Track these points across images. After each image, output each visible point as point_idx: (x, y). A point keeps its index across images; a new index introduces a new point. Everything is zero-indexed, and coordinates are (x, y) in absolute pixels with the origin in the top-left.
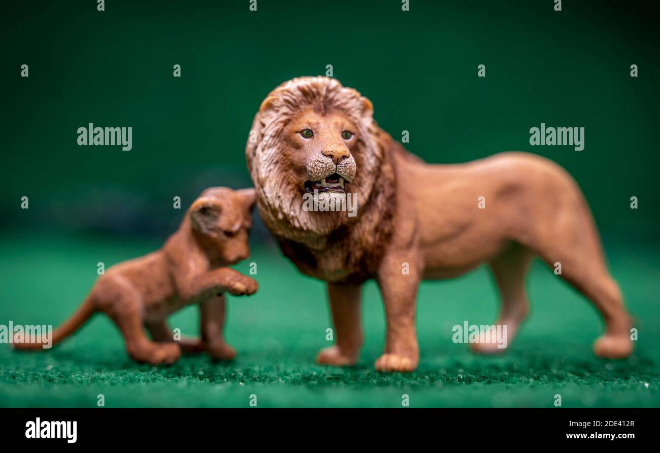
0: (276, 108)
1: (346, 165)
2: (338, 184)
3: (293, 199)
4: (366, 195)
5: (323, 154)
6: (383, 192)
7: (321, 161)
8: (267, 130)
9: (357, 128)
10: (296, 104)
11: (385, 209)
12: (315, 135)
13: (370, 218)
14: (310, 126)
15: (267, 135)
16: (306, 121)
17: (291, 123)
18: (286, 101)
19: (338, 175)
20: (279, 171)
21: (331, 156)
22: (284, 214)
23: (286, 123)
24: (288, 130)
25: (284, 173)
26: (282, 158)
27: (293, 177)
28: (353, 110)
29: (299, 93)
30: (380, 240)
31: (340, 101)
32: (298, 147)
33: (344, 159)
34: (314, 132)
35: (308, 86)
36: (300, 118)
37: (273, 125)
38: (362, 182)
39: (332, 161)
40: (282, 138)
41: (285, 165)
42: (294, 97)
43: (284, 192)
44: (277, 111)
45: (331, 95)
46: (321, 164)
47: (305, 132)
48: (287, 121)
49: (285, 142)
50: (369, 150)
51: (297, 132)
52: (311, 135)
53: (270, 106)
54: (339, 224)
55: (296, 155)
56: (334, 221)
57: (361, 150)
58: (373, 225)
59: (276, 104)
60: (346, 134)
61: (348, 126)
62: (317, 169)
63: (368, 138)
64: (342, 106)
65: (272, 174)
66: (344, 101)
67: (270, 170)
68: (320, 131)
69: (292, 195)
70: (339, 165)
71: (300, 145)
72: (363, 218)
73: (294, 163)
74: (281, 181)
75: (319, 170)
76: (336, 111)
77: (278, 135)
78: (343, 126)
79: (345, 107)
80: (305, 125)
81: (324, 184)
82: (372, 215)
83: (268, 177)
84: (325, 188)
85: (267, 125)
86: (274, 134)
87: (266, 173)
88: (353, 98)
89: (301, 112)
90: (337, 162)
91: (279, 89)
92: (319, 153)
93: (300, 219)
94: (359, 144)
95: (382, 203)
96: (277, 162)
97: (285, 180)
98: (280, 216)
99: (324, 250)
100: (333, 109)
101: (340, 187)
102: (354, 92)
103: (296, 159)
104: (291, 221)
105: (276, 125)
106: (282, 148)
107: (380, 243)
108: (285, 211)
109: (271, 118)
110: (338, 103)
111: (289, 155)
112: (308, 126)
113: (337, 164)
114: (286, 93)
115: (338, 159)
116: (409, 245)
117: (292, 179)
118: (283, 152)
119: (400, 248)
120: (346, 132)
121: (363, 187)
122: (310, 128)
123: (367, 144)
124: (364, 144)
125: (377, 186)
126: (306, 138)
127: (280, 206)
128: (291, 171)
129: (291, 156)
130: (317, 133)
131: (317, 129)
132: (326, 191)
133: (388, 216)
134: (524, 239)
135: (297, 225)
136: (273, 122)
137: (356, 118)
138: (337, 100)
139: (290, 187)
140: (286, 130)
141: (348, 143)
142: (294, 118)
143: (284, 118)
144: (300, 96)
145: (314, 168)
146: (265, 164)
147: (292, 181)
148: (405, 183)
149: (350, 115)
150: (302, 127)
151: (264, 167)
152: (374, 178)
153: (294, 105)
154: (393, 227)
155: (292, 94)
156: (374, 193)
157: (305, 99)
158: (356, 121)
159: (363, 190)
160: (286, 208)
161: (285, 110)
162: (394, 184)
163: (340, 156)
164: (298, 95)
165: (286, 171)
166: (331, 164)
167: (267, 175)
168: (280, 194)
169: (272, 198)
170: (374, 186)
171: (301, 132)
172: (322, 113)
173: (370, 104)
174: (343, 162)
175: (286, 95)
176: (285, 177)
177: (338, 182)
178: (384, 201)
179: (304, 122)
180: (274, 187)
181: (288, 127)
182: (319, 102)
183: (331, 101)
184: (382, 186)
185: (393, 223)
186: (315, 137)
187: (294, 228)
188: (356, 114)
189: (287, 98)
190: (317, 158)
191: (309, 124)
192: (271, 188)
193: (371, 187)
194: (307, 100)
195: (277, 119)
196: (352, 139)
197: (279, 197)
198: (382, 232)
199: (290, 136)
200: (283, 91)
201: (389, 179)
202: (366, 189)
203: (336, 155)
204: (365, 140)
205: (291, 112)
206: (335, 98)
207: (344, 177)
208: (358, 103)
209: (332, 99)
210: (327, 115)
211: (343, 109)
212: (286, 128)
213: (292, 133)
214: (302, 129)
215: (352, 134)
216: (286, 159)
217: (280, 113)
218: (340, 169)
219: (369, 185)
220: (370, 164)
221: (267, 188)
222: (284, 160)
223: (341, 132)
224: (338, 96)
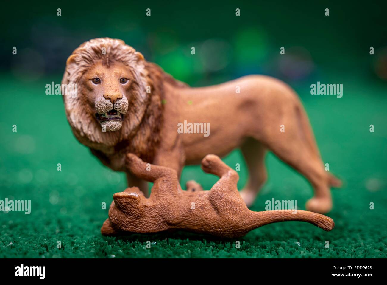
0: (78, 63)
1: (120, 104)
2: (116, 116)
3: (90, 123)
4: (140, 118)
5: (104, 97)
6: (153, 114)
7: (103, 102)
8: (71, 77)
9: (132, 74)
10: (91, 59)
11: (154, 126)
12: (101, 82)
13: (144, 132)
14: (98, 76)
15: (71, 81)
16: (96, 72)
17: (87, 72)
18: (84, 57)
19: (115, 110)
20: (80, 105)
21: (110, 99)
22: (84, 133)
23: (84, 72)
24: (85, 77)
25: (84, 106)
26: (81, 97)
27: (89, 109)
28: (129, 61)
29: (93, 51)
30: (152, 146)
31: (121, 55)
32: (91, 90)
33: (119, 100)
34: (101, 80)
35: (98, 47)
36: (93, 69)
37: (75, 74)
38: (137, 110)
39: (110, 102)
40: (81, 83)
41: (83, 101)
42: (89, 55)
43: (83, 119)
44: (78, 64)
45: (115, 52)
46: (103, 104)
47: (95, 80)
48: (85, 71)
49: (83, 86)
50: (141, 88)
51: (90, 80)
52: (99, 81)
53: (73, 61)
54: (121, 139)
55: (90, 95)
56: (118, 137)
57: (136, 89)
58: (146, 138)
59: (78, 59)
60: (123, 80)
61: (125, 74)
62: (101, 107)
63: (141, 80)
64: (122, 59)
65: (75, 107)
66: (124, 55)
67: (74, 104)
68: (104, 79)
69: (89, 121)
70: (115, 104)
71: (92, 89)
72: (139, 133)
73: (89, 100)
74: (81, 111)
75: (102, 108)
76: (117, 63)
77: (78, 81)
78: (121, 74)
79: (124, 60)
80: (94, 75)
81: (107, 116)
82: (145, 131)
83: (73, 109)
84: (107, 118)
85: (71, 73)
86: (75, 80)
87: (71, 106)
88: (130, 53)
89: (94, 64)
90: (114, 102)
91: (79, 49)
92: (102, 97)
93: (95, 136)
94: (134, 85)
95: (152, 122)
96: (79, 99)
97: (84, 111)
98: (82, 134)
99: (114, 154)
100: (116, 62)
101: (118, 118)
102: (131, 49)
103: (90, 98)
104: (89, 138)
105: (77, 74)
106: (81, 90)
107: (152, 148)
108: (85, 131)
109: (74, 69)
110: (119, 57)
111: (86, 95)
112: (97, 76)
113: (114, 104)
114: (83, 52)
115: (114, 100)
116: (173, 148)
117: (88, 110)
118: (82, 92)
119: (166, 150)
120: (123, 78)
121: (137, 113)
122: (98, 77)
123: (140, 84)
124: (137, 84)
125: (148, 111)
126: (96, 84)
127: (82, 128)
128: (88, 105)
129: (87, 95)
130: (103, 80)
131: (103, 78)
132: (108, 121)
133: (157, 130)
134: (257, 137)
135: (93, 139)
136: (75, 72)
137: (132, 67)
138: (119, 55)
139: (88, 115)
140: (84, 78)
141: (124, 86)
142: (89, 69)
143: (83, 69)
144: (93, 54)
145: (99, 106)
146: (71, 100)
147: (88, 112)
148: (171, 105)
149: (127, 65)
150: (93, 76)
151: (69, 103)
152: (145, 106)
153: (89, 60)
154: (160, 137)
155: (88, 53)
156: (146, 116)
157: (97, 55)
158: (132, 69)
159: (138, 115)
160: (85, 130)
161: (83, 63)
162: (162, 108)
163: (115, 99)
164: (92, 53)
165: (85, 105)
166: (110, 104)
167: (72, 107)
168: (81, 120)
169: (75, 123)
170: (146, 111)
171: (93, 80)
172: (107, 66)
173: (142, 56)
174: (118, 102)
175: (84, 53)
176: (84, 109)
177: (116, 114)
178: (154, 120)
179: (94, 73)
180: (77, 116)
181: (85, 75)
182: (106, 57)
183: (114, 56)
184: (152, 111)
185: (161, 134)
186: (101, 84)
187: (91, 142)
188: (132, 64)
189: (84, 55)
190: (101, 100)
191: (98, 74)
192: (75, 117)
193: (144, 113)
194: (98, 56)
195: (78, 70)
196: (128, 83)
197: (80, 122)
198: (153, 141)
199: (86, 82)
200: (81, 50)
201: (158, 105)
202: (140, 115)
203: (112, 98)
204: (138, 81)
205: (87, 65)
206: (118, 54)
207: (119, 112)
208: (134, 56)
209: (115, 55)
210: (111, 67)
211: (123, 62)
212: (84, 76)
213: (87, 80)
214: (93, 78)
215: (127, 79)
216: (84, 97)
217: (80, 66)
218: (116, 107)
219: (142, 112)
220: (142, 97)
221: (72, 117)
222: (83, 98)
223: (119, 79)
224: (120, 52)
